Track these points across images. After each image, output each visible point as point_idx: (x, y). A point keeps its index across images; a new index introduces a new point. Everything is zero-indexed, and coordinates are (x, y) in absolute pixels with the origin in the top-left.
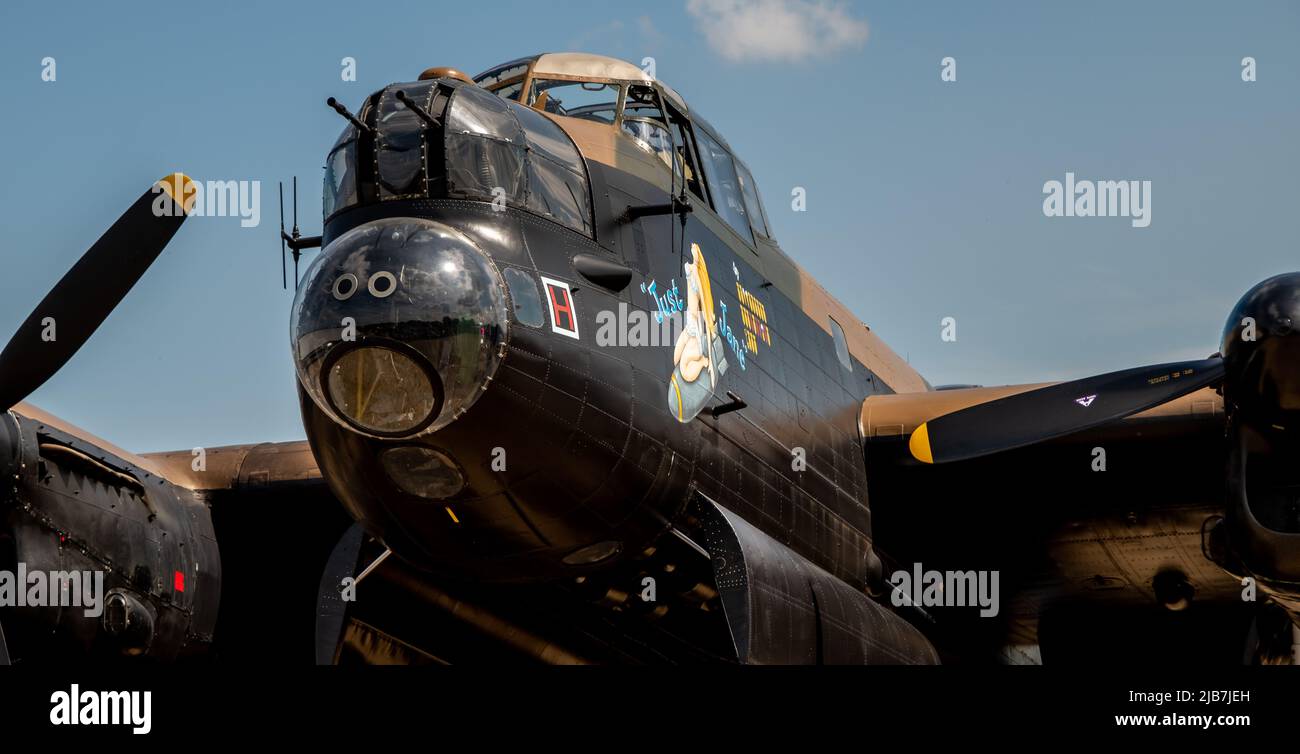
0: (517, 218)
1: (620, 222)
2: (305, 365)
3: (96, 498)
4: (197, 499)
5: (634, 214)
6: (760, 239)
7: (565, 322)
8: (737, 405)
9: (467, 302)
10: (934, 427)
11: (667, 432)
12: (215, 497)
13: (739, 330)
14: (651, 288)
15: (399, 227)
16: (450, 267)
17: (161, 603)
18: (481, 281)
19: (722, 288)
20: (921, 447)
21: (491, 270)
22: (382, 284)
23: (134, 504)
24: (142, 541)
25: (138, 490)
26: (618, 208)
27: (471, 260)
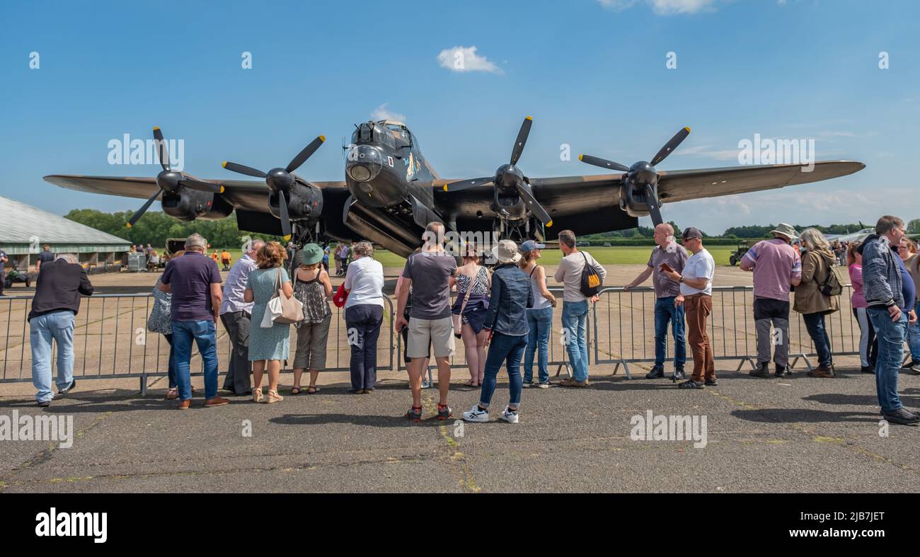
0: (384, 146)
1: (400, 148)
2: (347, 168)
3: (303, 188)
4: (320, 190)
5: (402, 147)
6: (419, 153)
7: (391, 164)
8: (417, 180)
9: (375, 159)
10: (448, 185)
11: (406, 184)
12: (323, 190)
13: (417, 167)
14: (404, 159)
15: (365, 146)
16: (373, 153)
17: (313, 207)
18: (378, 156)
19: (414, 161)
20: (446, 189)
21: (380, 154)
22: (362, 156)
23: (310, 190)
24: (311, 197)
25: (310, 188)
26: (400, 146)
27: (376, 152)
